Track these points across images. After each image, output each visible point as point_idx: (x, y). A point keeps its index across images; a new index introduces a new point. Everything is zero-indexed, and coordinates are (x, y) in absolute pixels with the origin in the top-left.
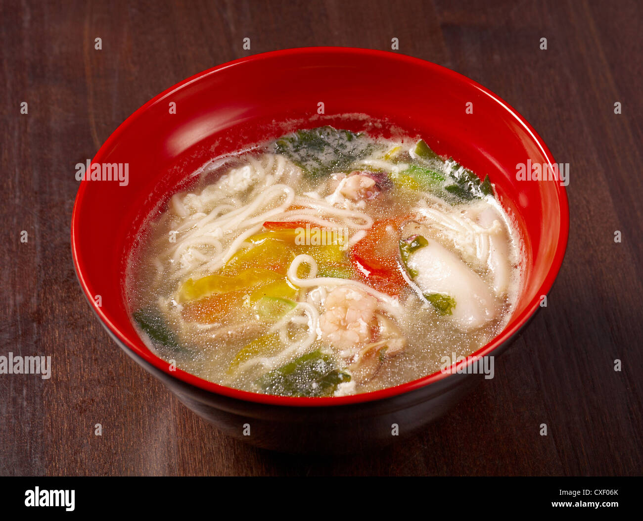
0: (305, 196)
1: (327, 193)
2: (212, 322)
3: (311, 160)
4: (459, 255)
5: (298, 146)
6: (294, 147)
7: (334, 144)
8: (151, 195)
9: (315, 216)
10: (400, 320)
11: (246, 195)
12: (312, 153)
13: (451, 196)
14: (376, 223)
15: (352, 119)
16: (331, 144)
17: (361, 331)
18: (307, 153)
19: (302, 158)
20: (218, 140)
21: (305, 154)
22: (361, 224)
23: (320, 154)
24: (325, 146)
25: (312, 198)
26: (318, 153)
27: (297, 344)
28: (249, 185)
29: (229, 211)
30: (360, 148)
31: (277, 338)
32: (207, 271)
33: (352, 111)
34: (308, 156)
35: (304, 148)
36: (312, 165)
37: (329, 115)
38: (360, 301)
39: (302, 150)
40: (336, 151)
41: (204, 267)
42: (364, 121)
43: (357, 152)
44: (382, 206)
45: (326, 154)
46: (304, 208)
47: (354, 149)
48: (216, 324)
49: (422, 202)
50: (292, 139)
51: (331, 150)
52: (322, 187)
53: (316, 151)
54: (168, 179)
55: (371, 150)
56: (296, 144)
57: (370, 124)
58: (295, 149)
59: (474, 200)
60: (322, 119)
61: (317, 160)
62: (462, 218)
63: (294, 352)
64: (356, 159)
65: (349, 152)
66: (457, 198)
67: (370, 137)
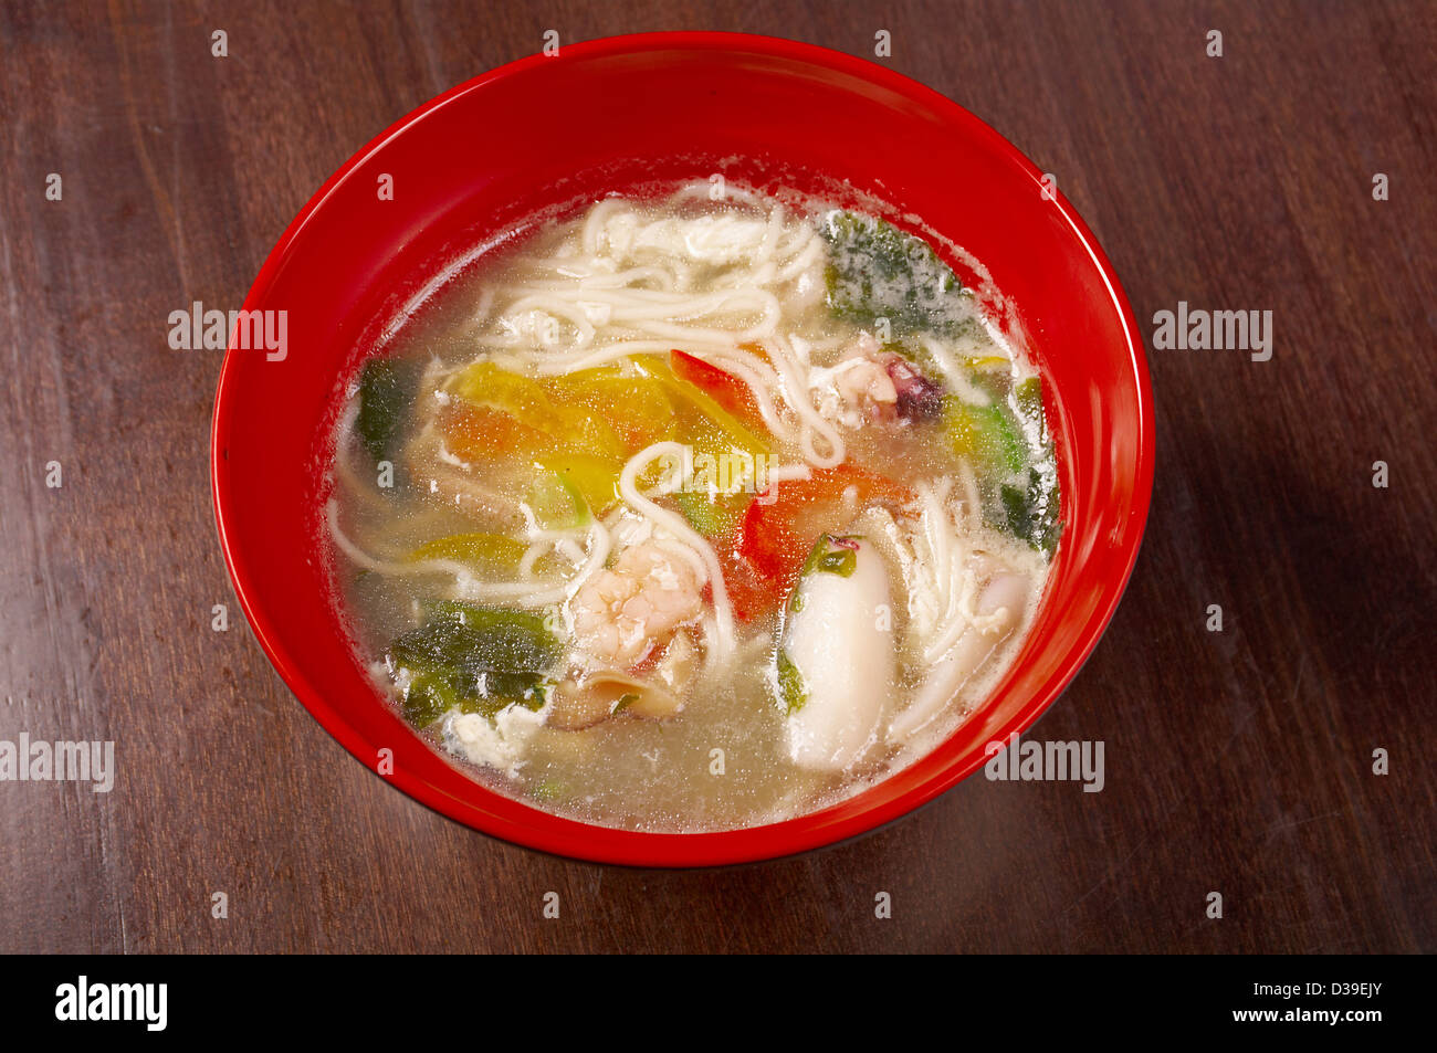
0: (788, 342)
1: (824, 360)
2: (464, 457)
3: (859, 283)
4: (902, 620)
5: (861, 244)
6: (856, 241)
7: (920, 280)
8: (565, 180)
9: (769, 389)
10: (711, 661)
11: (709, 275)
12: (871, 273)
13: (999, 505)
14: (842, 468)
15: (967, 263)
16: (914, 277)
17: (625, 643)
18: (865, 267)
19: (851, 269)
20: (738, 156)
21: (861, 267)
22: (819, 452)
23: (883, 282)
24: (902, 272)
25: (794, 352)
26: (881, 277)
27: (536, 587)
28: (728, 262)
29: (660, 286)
30: (950, 316)
31: (520, 554)
32: (535, 365)
33: (974, 254)
34: (863, 273)
35: (868, 254)
36: (849, 294)
37: (938, 231)
38: (669, 592)
39: (862, 256)
40: (911, 294)
41: (537, 357)
42: (981, 280)
43: (941, 319)
44: (879, 443)
45: (890, 289)
46: (769, 362)
47: (942, 310)
48: (466, 466)
49: (945, 484)
50: (863, 226)
51: (904, 287)
52: (830, 343)
53: (880, 272)
54: (613, 170)
55: (965, 330)
56: (862, 238)
57: (989, 292)
58: (854, 246)
59: (1024, 542)
60: (923, 229)
61: (867, 289)
62: (966, 564)
63: (518, 596)
64: (926, 330)
65: (929, 310)
66: (1004, 518)
67: (980, 309)
